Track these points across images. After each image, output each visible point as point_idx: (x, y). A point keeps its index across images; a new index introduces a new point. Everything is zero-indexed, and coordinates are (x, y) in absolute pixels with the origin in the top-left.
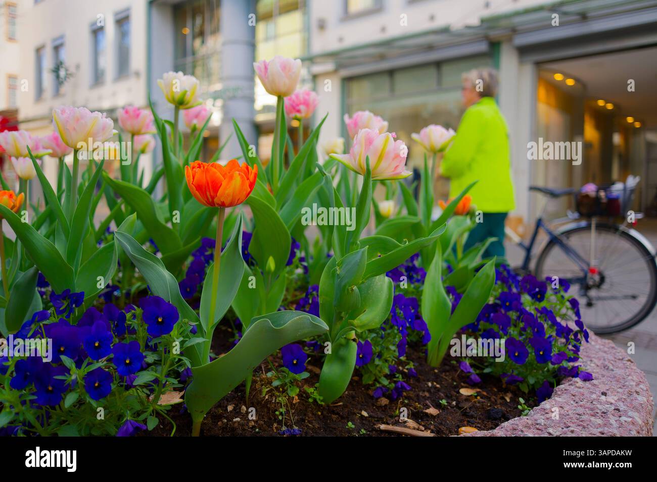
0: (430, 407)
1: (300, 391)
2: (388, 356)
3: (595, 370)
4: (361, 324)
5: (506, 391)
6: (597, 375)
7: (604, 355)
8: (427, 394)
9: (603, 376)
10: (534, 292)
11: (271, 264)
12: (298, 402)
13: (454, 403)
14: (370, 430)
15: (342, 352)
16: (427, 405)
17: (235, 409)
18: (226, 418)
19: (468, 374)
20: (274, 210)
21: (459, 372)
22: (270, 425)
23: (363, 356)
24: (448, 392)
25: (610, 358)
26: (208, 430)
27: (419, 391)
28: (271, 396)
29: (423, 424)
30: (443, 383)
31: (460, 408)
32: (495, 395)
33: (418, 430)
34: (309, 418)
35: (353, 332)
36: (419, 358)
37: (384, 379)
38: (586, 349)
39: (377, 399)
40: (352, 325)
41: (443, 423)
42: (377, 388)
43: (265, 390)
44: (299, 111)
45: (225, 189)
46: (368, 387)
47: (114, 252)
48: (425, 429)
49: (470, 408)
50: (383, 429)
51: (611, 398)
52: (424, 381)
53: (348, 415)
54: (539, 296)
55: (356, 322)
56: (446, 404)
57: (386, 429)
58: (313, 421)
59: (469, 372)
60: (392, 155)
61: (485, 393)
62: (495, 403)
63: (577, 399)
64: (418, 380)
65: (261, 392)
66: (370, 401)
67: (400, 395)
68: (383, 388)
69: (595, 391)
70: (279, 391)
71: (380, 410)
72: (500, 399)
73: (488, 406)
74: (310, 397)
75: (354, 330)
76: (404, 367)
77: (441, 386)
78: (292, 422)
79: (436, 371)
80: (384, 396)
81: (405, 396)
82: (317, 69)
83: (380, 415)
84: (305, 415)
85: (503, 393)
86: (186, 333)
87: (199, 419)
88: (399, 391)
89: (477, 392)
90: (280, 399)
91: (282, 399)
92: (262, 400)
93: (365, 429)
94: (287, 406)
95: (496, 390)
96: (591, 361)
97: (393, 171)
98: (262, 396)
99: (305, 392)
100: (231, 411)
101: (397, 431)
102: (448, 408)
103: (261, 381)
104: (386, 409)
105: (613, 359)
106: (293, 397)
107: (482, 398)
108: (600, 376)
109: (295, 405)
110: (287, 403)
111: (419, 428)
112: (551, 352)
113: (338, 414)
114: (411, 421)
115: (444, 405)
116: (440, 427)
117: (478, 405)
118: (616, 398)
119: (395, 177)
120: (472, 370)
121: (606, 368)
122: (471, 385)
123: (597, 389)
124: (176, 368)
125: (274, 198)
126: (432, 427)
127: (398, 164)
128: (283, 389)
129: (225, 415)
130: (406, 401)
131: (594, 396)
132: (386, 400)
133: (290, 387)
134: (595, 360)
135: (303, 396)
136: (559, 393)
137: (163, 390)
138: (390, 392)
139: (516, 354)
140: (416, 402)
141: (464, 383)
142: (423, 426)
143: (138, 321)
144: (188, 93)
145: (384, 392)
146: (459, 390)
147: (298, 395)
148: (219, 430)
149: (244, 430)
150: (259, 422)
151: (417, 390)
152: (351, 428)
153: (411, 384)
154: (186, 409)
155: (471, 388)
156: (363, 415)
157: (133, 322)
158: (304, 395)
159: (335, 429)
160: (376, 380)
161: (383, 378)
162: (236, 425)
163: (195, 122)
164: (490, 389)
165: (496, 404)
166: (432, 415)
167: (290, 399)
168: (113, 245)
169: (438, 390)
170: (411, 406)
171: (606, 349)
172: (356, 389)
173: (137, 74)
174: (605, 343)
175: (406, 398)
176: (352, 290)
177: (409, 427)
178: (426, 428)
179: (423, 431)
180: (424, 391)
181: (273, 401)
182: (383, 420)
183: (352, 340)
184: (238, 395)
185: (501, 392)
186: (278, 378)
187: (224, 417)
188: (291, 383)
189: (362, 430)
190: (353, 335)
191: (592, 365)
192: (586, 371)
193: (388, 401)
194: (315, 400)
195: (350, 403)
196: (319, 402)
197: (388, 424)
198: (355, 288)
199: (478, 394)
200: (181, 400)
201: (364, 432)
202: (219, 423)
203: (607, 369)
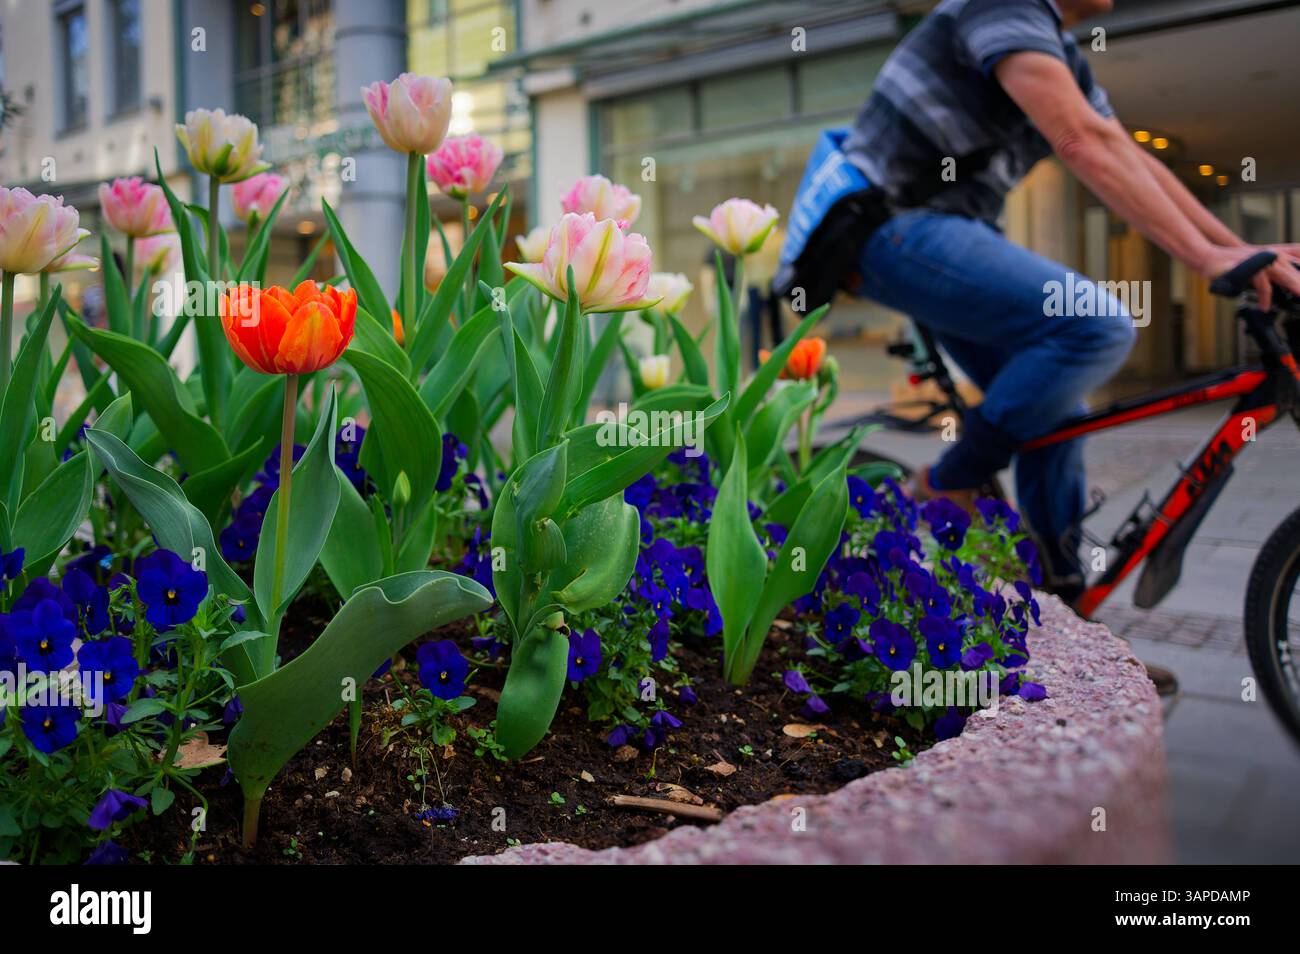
0: (720, 761)
1: (459, 735)
2: (636, 663)
3: (1054, 681)
4: (575, 599)
5: (877, 728)
6: (1057, 689)
7: (1084, 652)
8: (716, 737)
9: (1070, 691)
10: (943, 529)
11: (403, 486)
12: (456, 757)
13: (769, 752)
14: (596, 806)
15: (540, 656)
16: (713, 757)
17: (329, 774)
18: (310, 791)
19: (804, 697)
20: (407, 380)
21: (785, 694)
22: (397, 803)
23: (582, 661)
24: (758, 733)
25: (1090, 658)
26: (276, 814)
27: (701, 732)
28: (400, 746)
29: (701, 792)
30: (752, 714)
31: (779, 762)
32: (856, 736)
33: (690, 803)
34: (476, 787)
35: (560, 615)
36: (707, 667)
37: (633, 710)
38: (1048, 641)
39: (616, 749)
40: (557, 600)
41: (743, 790)
42: (617, 726)
43: (389, 734)
44: (459, 179)
45: (292, 338)
46: (598, 726)
47: (87, 471)
48: (705, 802)
49: (800, 761)
50: (622, 803)
51: (1074, 731)
52: (714, 712)
53: (554, 781)
54: (952, 538)
55: (565, 594)
56: (751, 754)
57: (627, 803)
58: (485, 794)
59: (803, 692)
60: (621, 263)
61: (834, 733)
62: (853, 750)
63: (1006, 734)
64: (702, 712)
65: (380, 739)
66: (600, 754)
67: (660, 739)
68: (629, 728)
69: (1047, 718)
70: (416, 737)
71: (621, 771)
72: (865, 743)
73: (836, 757)
74: (478, 747)
75: (561, 610)
76: (671, 686)
77: (746, 722)
78: (441, 796)
79: (739, 692)
80: (630, 741)
81: (671, 742)
82: (537, 83)
83: (618, 778)
84: (469, 782)
85: (871, 731)
86: (224, 621)
87: (256, 794)
88: (659, 731)
89: (818, 731)
90: (417, 750)
91: (421, 751)
92: (383, 755)
93: (585, 806)
94: (432, 765)
95: (856, 726)
96: (1053, 663)
97: (626, 294)
98: (382, 747)
99: (469, 738)
100: (322, 779)
101: (648, 808)
102: (755, 763)
103: (382, 717)
104: (632, 767)
105: (1099, 658)
106: (444, 747)
107: (826, 742)
108: (1063, 692)
109: (447, 762)
110: (431, 759)
111: (692, 799)
112: (960, 645)
113: (533, 778)
114: (679, 787)
115: (749, 756)
116: (734, 797)
117: (817, 755)
118: (1083, 730)
119: (630, 305)
120: (809, 688)
121: (1080, 676)
122: (808, 717)
123: (1049, 715)
124: (214, 700)
125: (406, 356)
126: (718, 797)
127: (634, 279)
128: (424, 731)
129: (309, 787)
130: (672, 752)
131: (1041, 728)
132: (633, 749)
133: (438, 727)
134: (1061, 663)
135: (464, 744)
136: (976, 725)
137: (182, 736)
138: (641, 735)
139: (892, 652)
140: (692, 753)
141: (795, 716)
142: (701, 796)
143: (135, 605)
144: (235, 150)
145: (631, 734)
146: (782, 729)
147: (455, 744)
148: (297, 815)
149: (345, 812)
150: (376, 797)
151: (697, 730)
152: (559, 804)
153: (686, 718)
154: (232, 777)
155: (808, 724)
156: (584, 780)
157: (124, 608)
158: (468, 744)
159: (526, 807)
160: (617, 713)
161: (630, 708)
162: (330, 804)
163: (254, 206)
164: (844, 725)
165: (854, 753)
166: (721, 776)
167: (438, 751)
168: (84, 459)
169: (741, 728)
170: (681, 760)
171: (1089, 641)
172: (574, 731)
173: (157, 105)
174: (1090, 629)
175: (674, 745)
176: (543, 527)
177: (673, 799)
178: (707, 801)
179: (700, 805)
180: (711, 731)
181: (404, 756)
182: (624, 789)
183: (558, 630)
184: (336, 748)
185: (868, 730)
186: (415, 711)
187: (308, 789)
188: (441, 720)
189: (580, 807)
190: (558, 620)
191: (1053, 671)
192: (1039, 683)
193: (637, 752)
194: (488, 753)
195: (560, 757)
196: (497, 756)
197: (632, 794)
198: (549, 522)
199: (820, 734)
200: (222, 760)
201: (584, 811)
202: (296, 803)
203: (1082, 678)
